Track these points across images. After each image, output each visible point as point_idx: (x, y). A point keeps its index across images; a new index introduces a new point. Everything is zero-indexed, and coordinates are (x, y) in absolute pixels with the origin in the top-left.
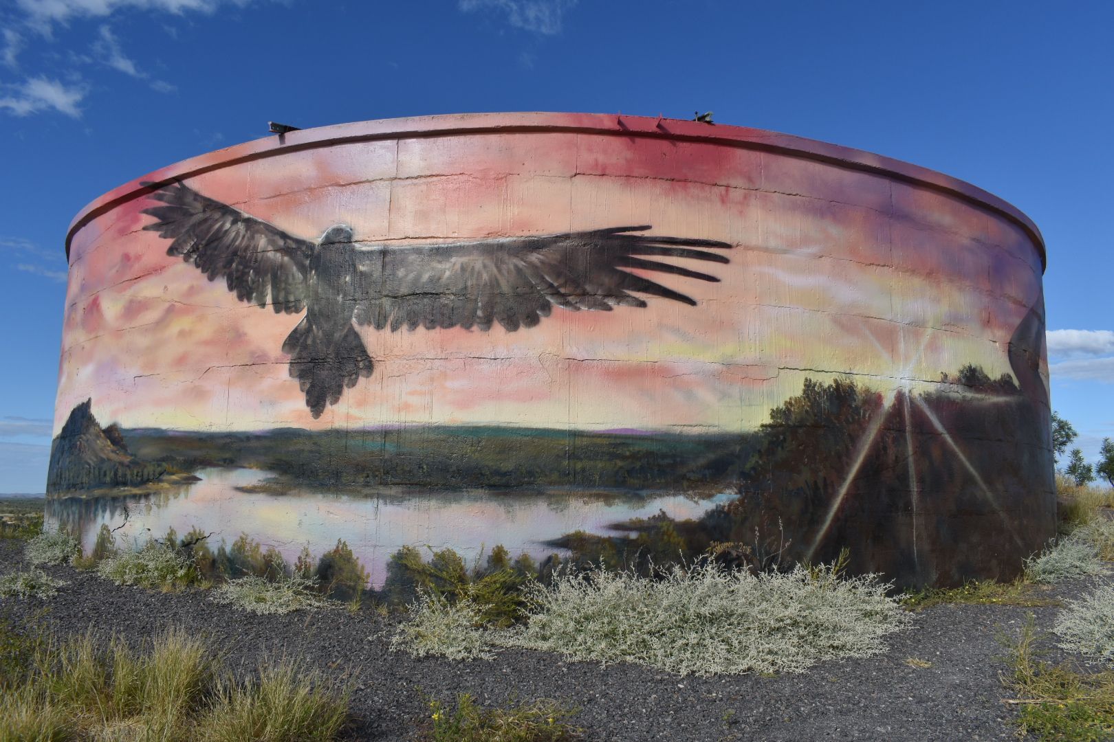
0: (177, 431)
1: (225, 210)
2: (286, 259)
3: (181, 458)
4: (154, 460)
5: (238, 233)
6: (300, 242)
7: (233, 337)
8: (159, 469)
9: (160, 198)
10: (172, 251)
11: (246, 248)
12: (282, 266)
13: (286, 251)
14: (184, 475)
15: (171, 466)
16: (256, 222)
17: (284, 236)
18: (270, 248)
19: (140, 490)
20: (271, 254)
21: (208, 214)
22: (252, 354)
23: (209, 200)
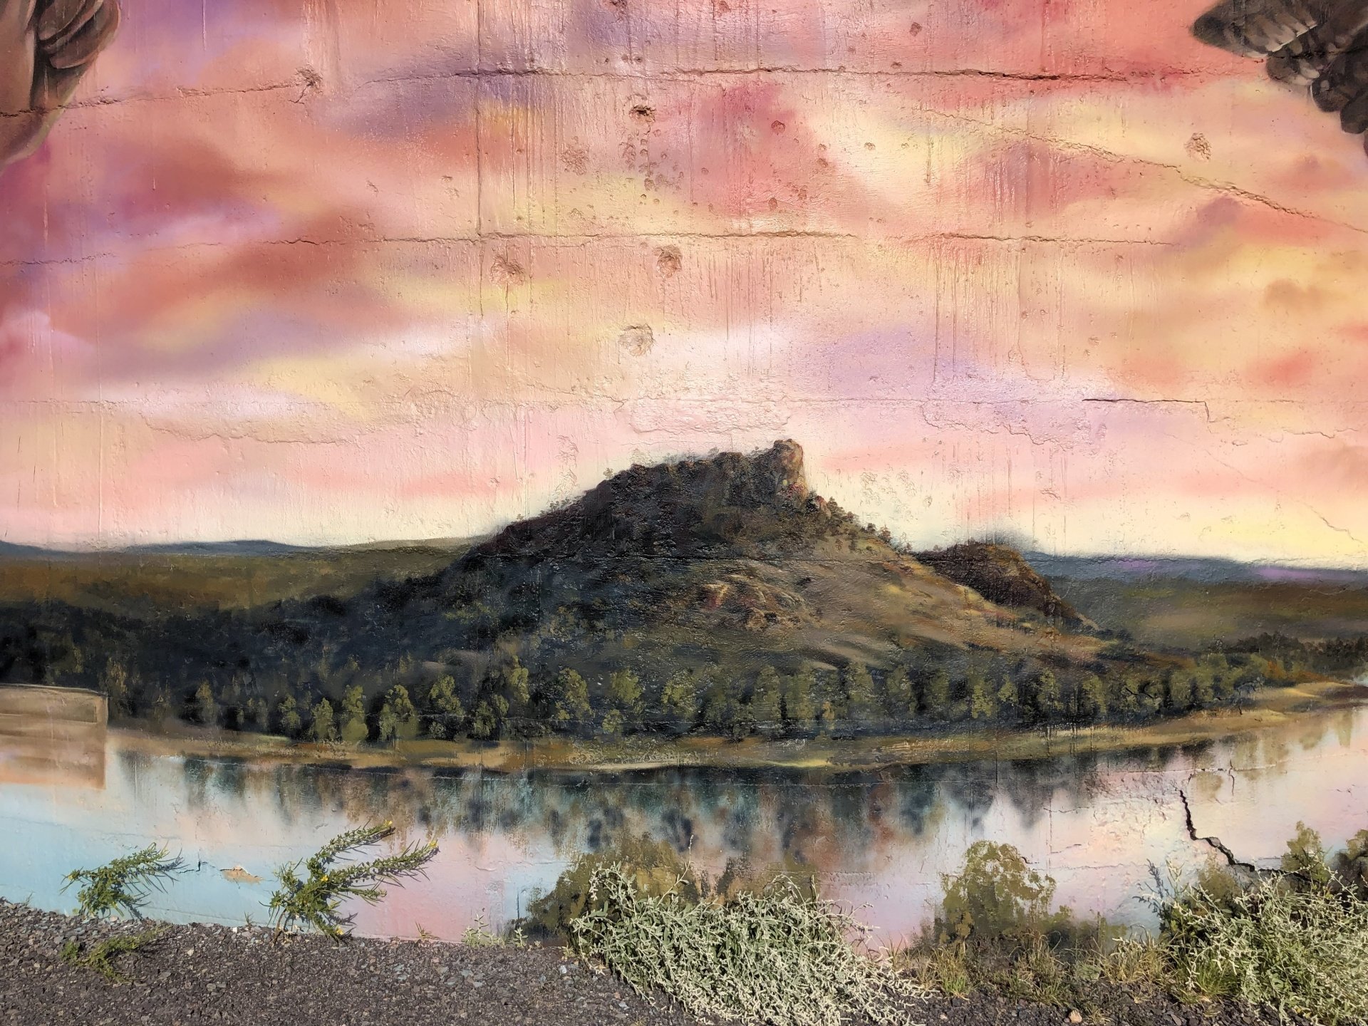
0: (1292, 569)
3: (1317, 642)
4: (1214, 648)
8: (1238, 672)
14: (1331, 685)
15: (1280, 662)
19: (1163, 733)
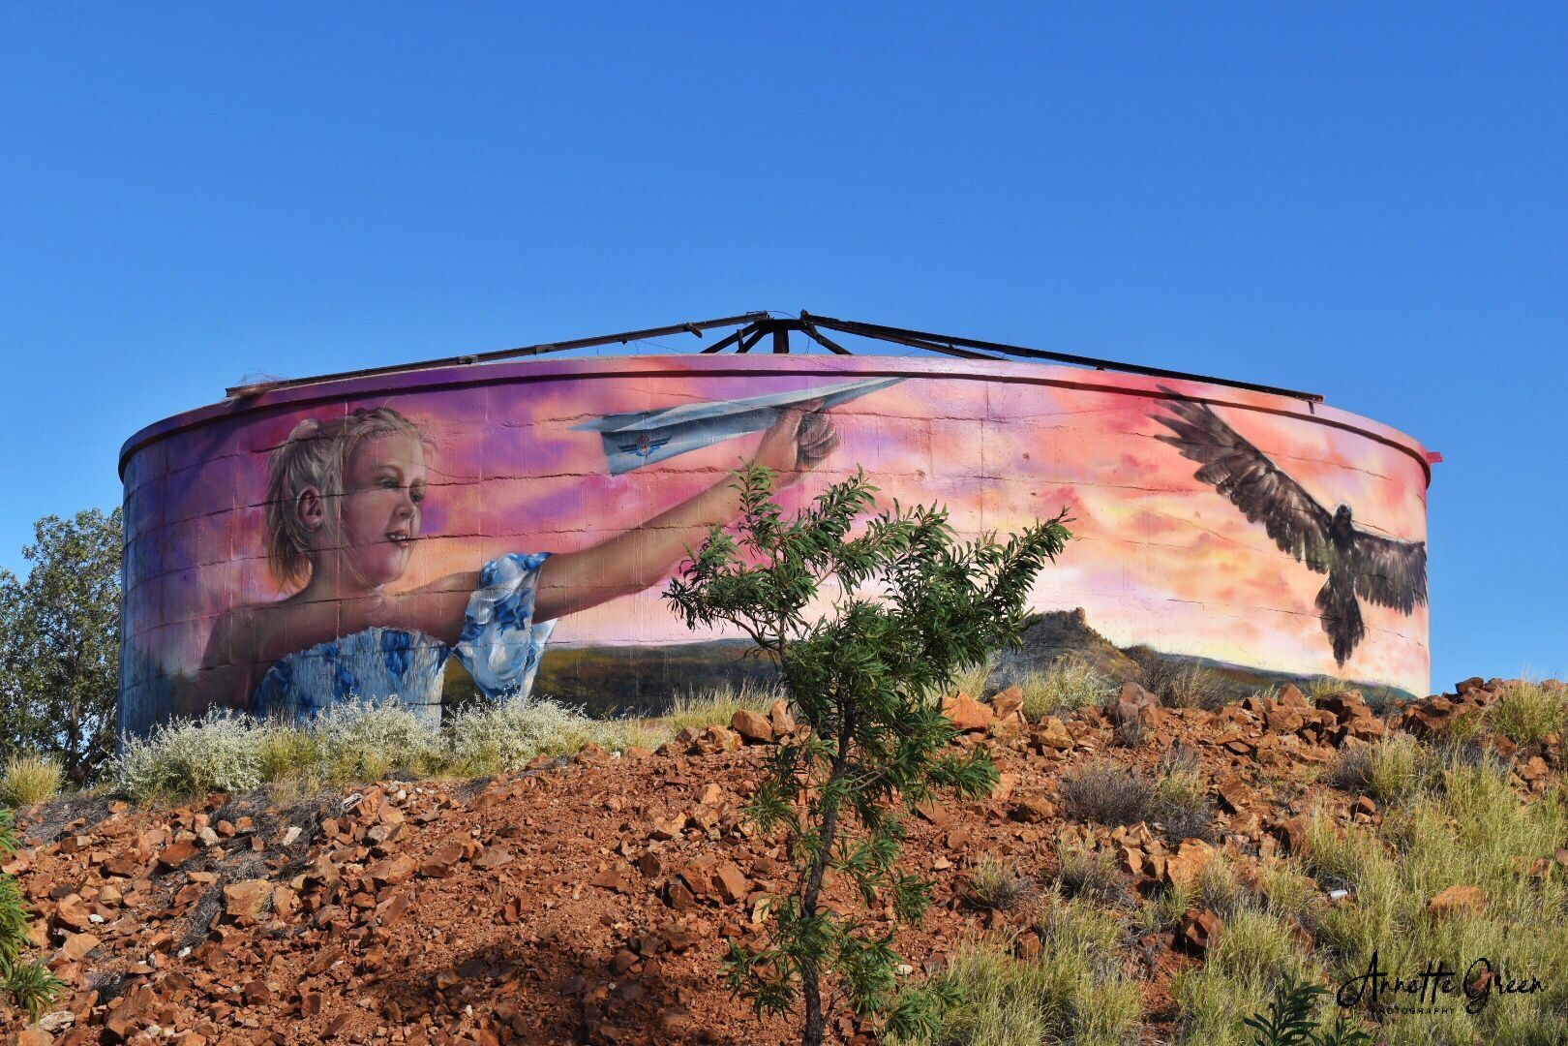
1: (1258, 456)
2: (1314, 522)
5: (1272, 482)
6: (1322, 510)
7: (1276, 586)
9: (1178, 411)
10: (1200, 476)
11: (1282, 501)
12: (1311, 528)
13: (1313, 515)
16: (1287, 478)
17: (1310, 499)
18: (1301, 508)
20: (1301, 513)
21: (1239, 453)
22: (1294, 603)
23: (1240, 437)
